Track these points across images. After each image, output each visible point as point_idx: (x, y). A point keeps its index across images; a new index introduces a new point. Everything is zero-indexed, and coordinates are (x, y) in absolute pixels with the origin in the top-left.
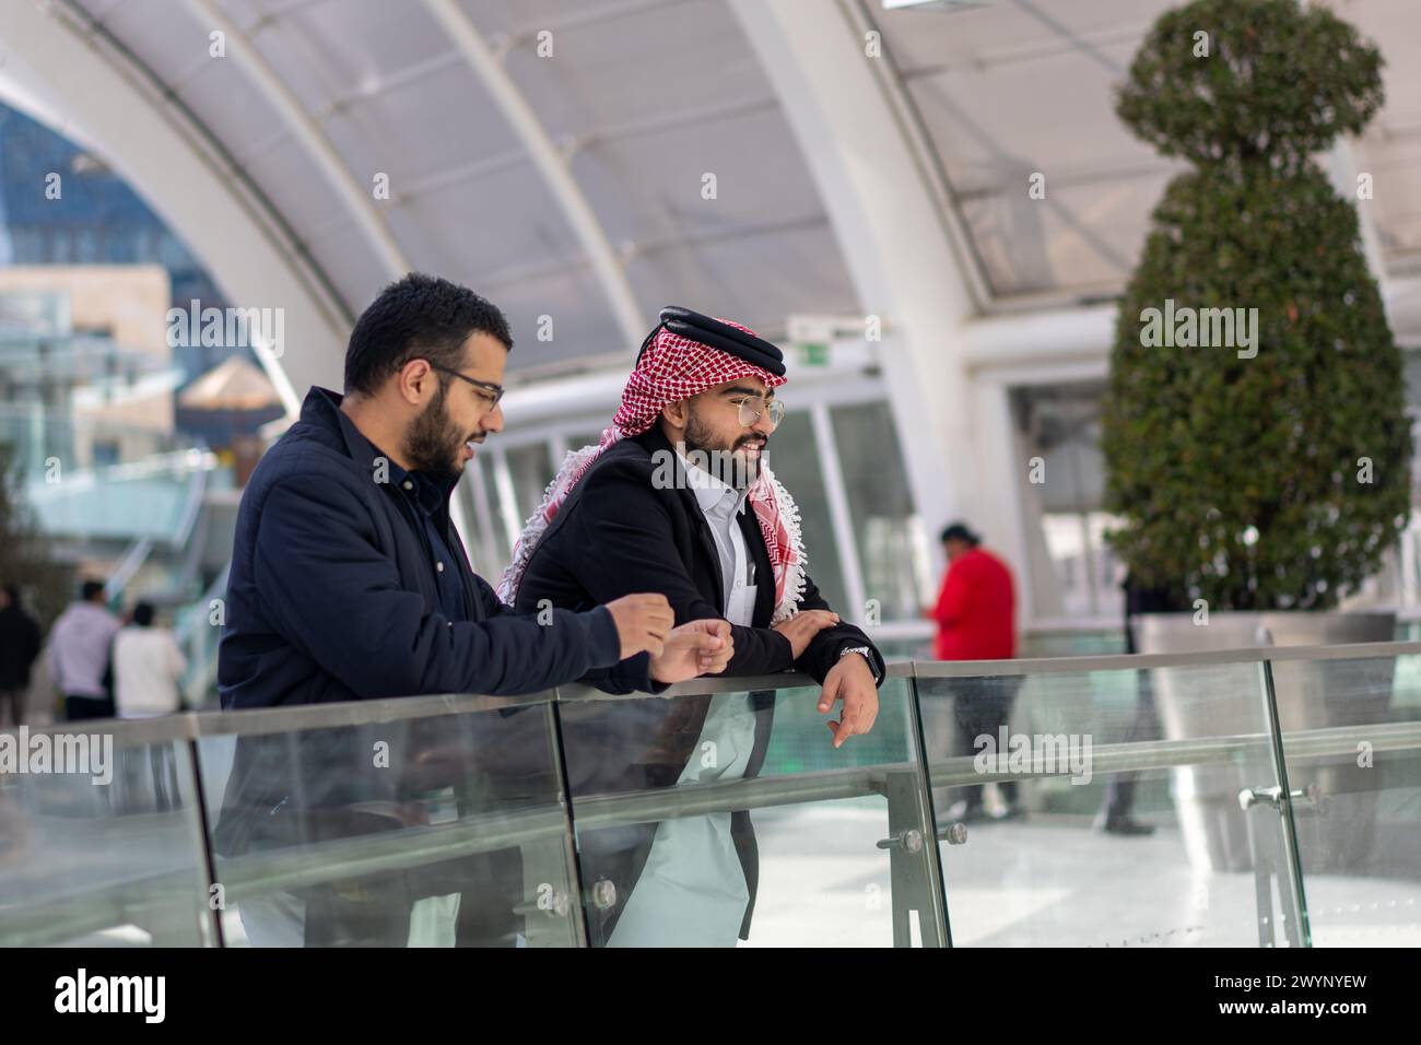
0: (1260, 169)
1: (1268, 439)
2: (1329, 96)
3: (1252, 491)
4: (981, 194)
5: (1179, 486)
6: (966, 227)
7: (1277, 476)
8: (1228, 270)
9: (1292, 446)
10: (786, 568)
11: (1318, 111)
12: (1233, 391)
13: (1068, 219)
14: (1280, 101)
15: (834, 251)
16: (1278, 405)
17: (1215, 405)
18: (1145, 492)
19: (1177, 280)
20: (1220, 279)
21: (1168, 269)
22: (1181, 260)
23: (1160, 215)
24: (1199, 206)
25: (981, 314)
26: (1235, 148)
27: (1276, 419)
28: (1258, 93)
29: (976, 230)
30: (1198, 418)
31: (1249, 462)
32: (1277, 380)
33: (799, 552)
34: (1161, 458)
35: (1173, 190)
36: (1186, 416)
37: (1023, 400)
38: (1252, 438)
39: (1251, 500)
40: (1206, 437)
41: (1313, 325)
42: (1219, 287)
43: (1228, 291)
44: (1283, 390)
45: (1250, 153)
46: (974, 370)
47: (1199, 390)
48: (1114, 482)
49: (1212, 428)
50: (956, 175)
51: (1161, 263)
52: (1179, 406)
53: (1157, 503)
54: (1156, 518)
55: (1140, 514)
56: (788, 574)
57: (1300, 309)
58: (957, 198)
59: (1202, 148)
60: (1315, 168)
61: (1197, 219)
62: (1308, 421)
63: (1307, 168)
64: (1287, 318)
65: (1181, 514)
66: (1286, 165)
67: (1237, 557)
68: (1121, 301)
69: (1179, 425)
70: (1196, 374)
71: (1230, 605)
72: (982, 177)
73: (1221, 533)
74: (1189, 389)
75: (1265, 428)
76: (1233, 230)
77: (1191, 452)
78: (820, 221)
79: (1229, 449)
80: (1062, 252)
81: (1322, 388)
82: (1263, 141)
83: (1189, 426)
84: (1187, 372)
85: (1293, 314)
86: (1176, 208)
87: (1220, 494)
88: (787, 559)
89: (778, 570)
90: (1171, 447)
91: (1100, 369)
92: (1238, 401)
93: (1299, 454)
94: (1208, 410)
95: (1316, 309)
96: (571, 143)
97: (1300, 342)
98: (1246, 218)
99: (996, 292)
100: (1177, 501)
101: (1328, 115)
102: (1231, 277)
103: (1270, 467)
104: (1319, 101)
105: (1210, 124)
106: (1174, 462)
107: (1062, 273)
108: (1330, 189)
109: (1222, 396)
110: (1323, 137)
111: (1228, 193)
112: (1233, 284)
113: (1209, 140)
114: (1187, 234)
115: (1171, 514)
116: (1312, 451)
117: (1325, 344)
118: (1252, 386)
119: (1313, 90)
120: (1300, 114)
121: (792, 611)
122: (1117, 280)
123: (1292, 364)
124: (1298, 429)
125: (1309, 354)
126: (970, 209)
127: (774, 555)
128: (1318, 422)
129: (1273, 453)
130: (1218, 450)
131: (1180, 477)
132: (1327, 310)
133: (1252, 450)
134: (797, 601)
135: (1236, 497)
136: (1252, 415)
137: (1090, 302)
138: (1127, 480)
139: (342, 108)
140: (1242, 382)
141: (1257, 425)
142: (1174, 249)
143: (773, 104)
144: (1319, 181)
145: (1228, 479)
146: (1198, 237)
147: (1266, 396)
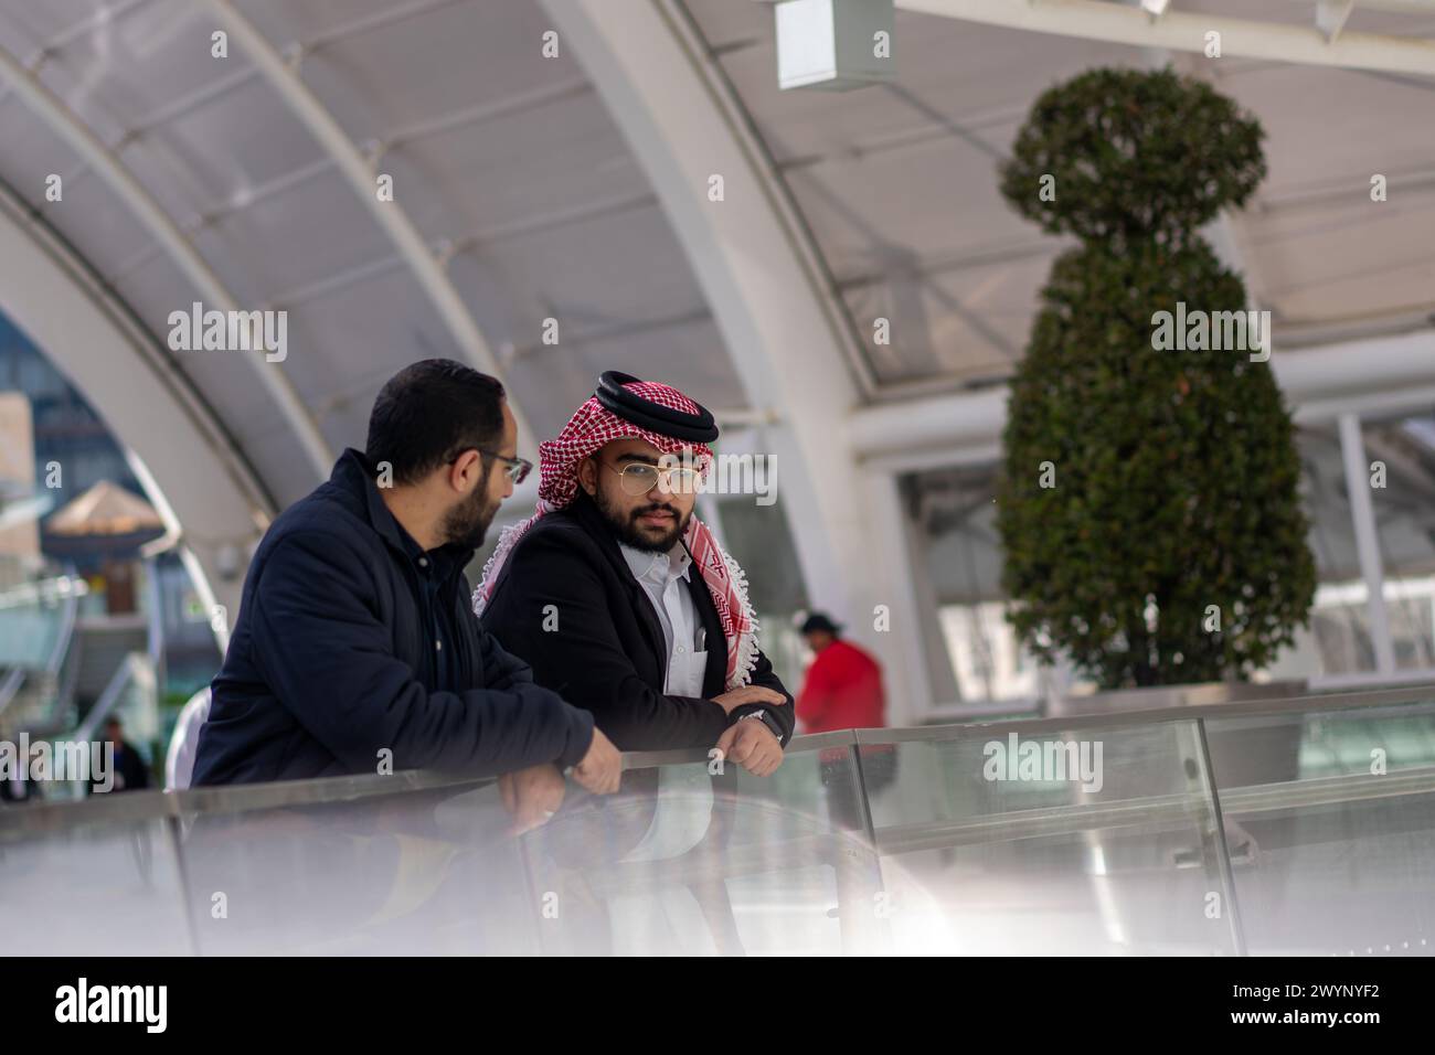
0: (1146, 244)
1: (1166, 513)
2: (1212, 170)
3: (1150, 566)
4: (862, 282)
5: (1077, 563)
6: (848, 315)
7: (1175, 550)
8: (1117, 347)
9: (1188, 519)
10: (739, 636)
11: (1202, 186)
12: (1127, 467)
13: (950, 303)
14: (1164, 176)
15: (718, 346)
16: (1173, 479)
17: (1111, 482)
18: (1044, 571)
19: (1066, 358)
20: (1110, 355)
21: (1059, 347)
22: (1072, 336)
23: (1050, 294)
24: (1088, 285)
25: (866, 402)
26: (1120, 225)
27: (1172, 493)
28: (1143, 168)
29: (859, 319)
30: (1094, 495)
31: (1146, 537)
32: (1171, 454)
33: (752, 619)
34: (1059, 536)
35: (1061, 268)
36: (1081, 493)
37: (912, 488)
38: (1148, 514)
39: (1150, 575)
40: (1103, 514)
41: (1205, 397)
42: (1110, 364)
43: (1119, 367)
44: (1177, 465)
45: (1134, 230)
46: (863, 457)
47: (1093, 467)
48: (1012, 563)
49: (1108, 505)
50: (835, 265)
51: (1052, 341)
52: (1074, 483)
53: (1058, 581)
54: (1055, 597)
55: (1041, 595)
56: (741, 642)
57: (1191, 381)
58: (839, 287)
59: (1088, 226)
60: (1200, 241)
61: (1087, 297)
62: (1203, 493)
63: (1192, 241)
64: (1178, 391)
65: (1081, 591)
66: (1169, 240)
67: (1137, 633)
68: (1013, 382)
69: (1075, 503)
70: (1090, 451)
71: (1132, 682)
72: (863, 265)
73: (1121, 607)
74: (1084, 466)
75: (1161, 502)
76: (1122, 305)
77: (1089, 528)
78: (702, 315)
79: (1126, 525)
80: (945, 336)
81: (1216, 461)
82: (1147, 215)
83: (1086, 504)
84: (1081, 450)
85: (1185, 388)
86: (1064, 286)
87: (1119, 570)
88: (741, 628)
89: (732, 641)
90: (1068, 526)
91: (994, 452)
92: (1133, 477)
93: (1195, 528)
94: (1103, 486)
95: (1206, 381)
96: (446, 246)
97: (1192, 415)
98: (1134, 293)
99: (881, 380)
100: (1076, 580)
101: (1212, 189)
102: (1121, 352)
103: (1167, 541)
104: (1202, 175)
105: (1097, 203)
106: (1072, 540)
107: (948, 360)
108: (1214, 261)
109: (1117, 473)
110: (1207, 211)
111: (1117, 269)
112: (1124, 360)
113: (1094, 218)
114: (1075, 311)
115: (1071, 592)
116: (1207, 524)
117: (1216, 417)
118: (1146, 461)
119: (1196, 165)
120: (1184, 189)
121: (745, 679)
122: (1004, 363)
123: (1185, 438)
124: (1192, 503)
125: (1201, 426)
126: (852, 298)
127: (728, 625)
128: (1214, 493)
129: (1171, 527)
130: (1116, 526)
131: (1079, 555)
132: (1218, 383)
133: (1150, 525)
134: (749, 670)
135: (1135, 572)
136: (1148, 490)
137: (976, 386)
138: (1026, 560)
139: (212, 220)
140: (1136, 458)
141: (1153, 500)
142: (1064, 326)
143: (651, 200)
144: (1204, 253)
145: (1126, 555)
146: (1089, 315)
147: (1160, 471)
